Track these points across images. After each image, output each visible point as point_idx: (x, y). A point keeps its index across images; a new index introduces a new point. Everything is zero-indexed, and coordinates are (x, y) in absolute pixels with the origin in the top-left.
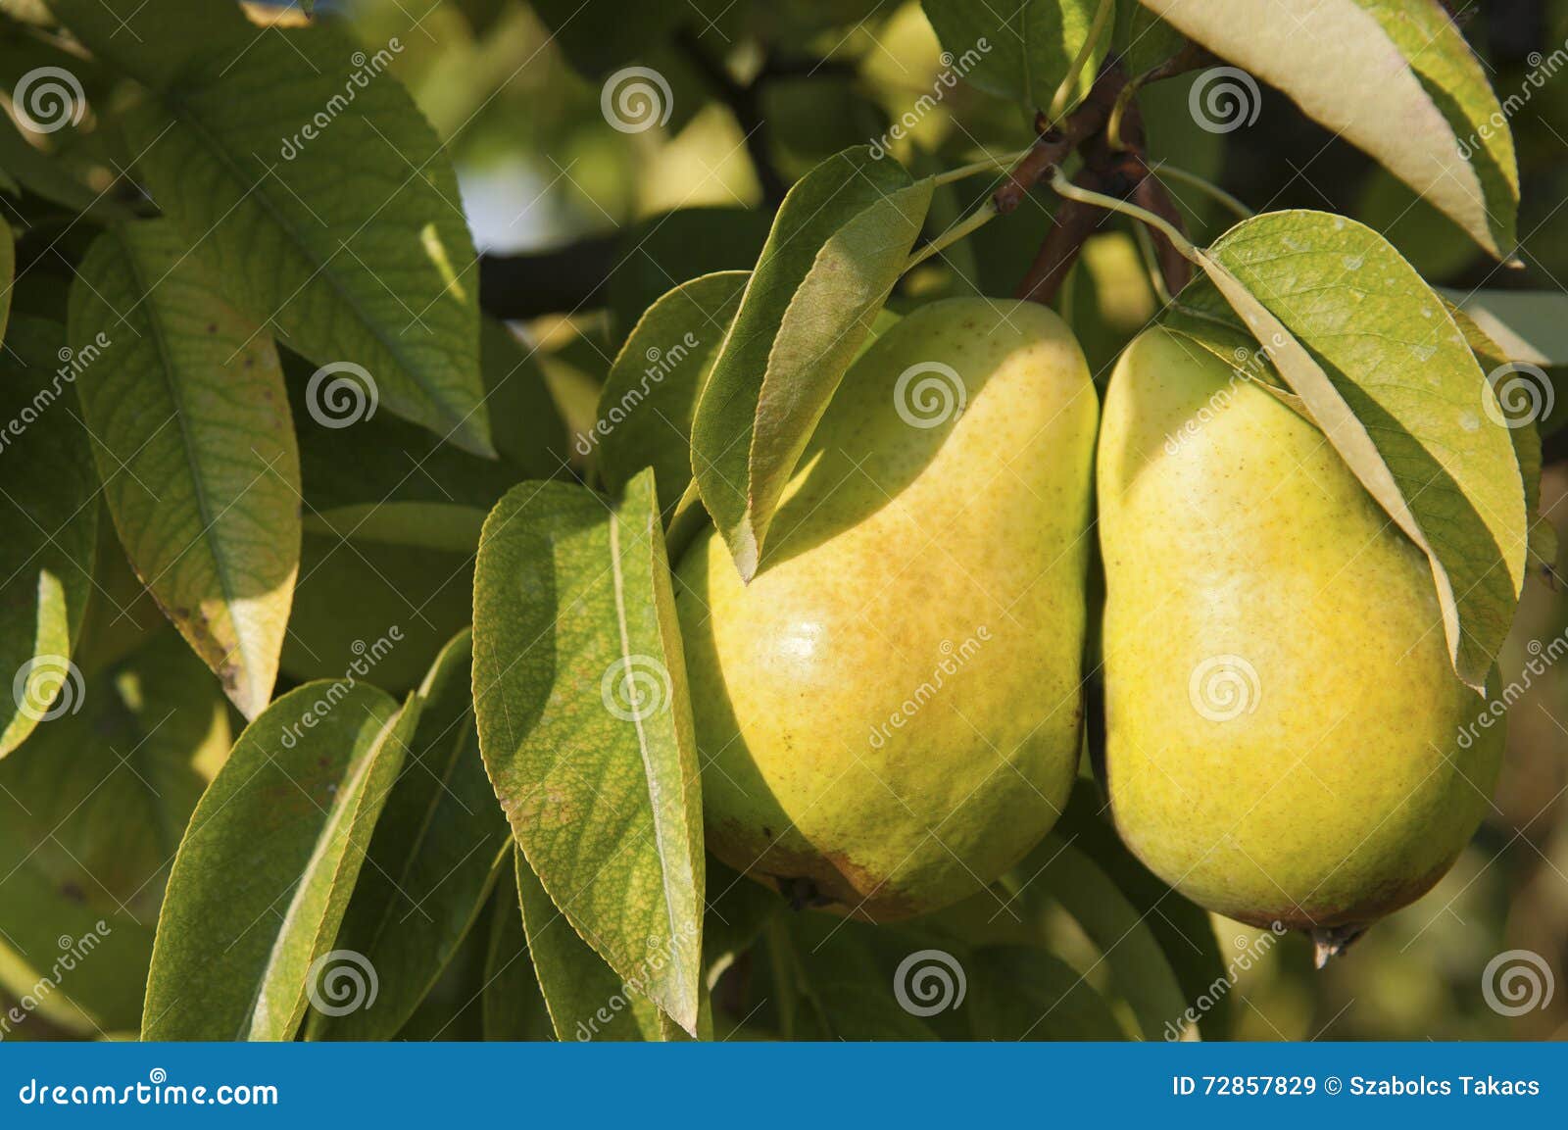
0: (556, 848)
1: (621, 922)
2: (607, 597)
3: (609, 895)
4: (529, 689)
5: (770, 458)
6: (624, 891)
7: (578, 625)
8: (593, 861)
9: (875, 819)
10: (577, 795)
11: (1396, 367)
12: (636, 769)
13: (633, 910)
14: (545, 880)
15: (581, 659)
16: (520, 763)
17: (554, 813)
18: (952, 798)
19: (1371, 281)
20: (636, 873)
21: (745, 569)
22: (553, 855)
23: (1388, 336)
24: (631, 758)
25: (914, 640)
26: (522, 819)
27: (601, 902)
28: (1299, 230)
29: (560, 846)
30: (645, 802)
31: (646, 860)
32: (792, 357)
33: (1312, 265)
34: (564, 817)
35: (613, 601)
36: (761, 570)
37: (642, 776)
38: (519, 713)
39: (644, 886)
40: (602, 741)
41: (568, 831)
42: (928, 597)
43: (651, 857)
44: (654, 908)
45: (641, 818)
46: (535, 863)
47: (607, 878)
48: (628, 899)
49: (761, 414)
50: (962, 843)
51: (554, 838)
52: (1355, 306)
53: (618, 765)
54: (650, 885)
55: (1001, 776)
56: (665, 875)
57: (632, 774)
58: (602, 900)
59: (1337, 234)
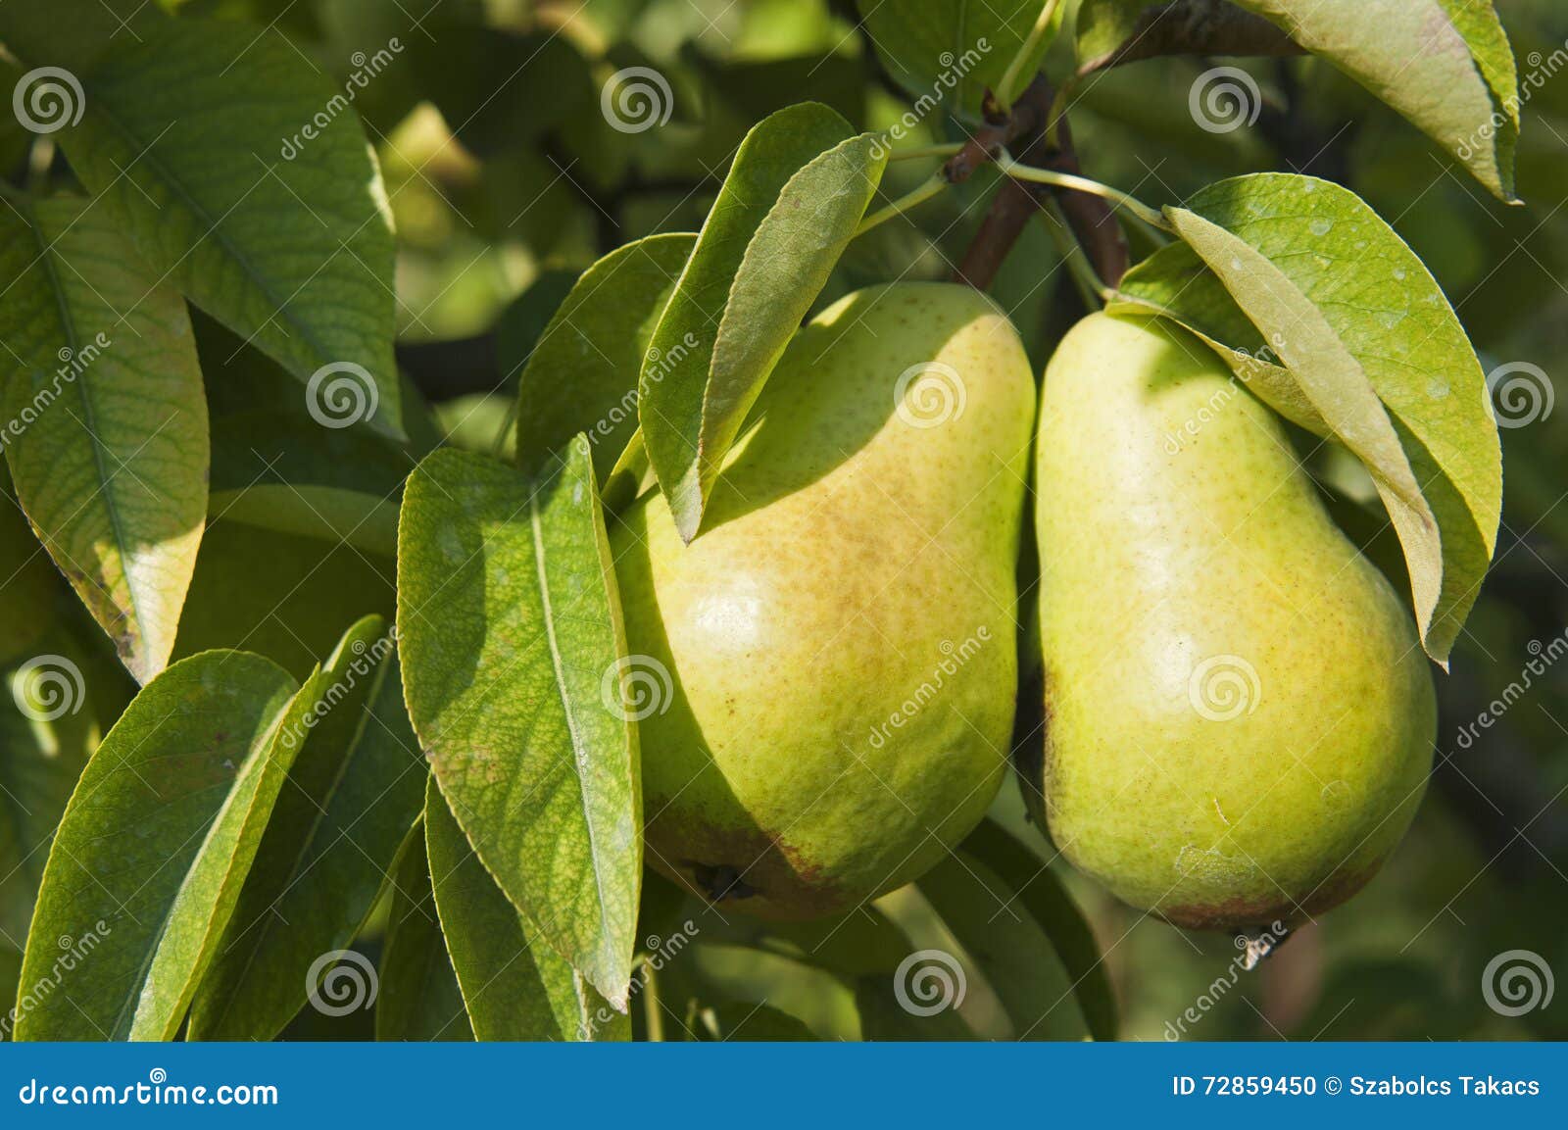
0: (482, 806)
1: (548, 890)
2: (528, 568)
3: (536, 861)
4: (451, 649)
5: (725, 401)
6: (551, 858)
7: (498, 592)
8: (520, 824)
9: (816, 793)
10: (503, 755)
11: (1361, 337)
12: (561, 736)
13: (561, 878)
14: (472, 838)
15: (503, 626)
16: (444, 718)
17: (481, 770)
18: (897, 773)
19: (1339, 246)
20: (563, 841)
21: (686, 530)
22: (479, 813)
23: (1354, 304)
24: (556, 726)
25: (867, 603)
26: (448, 773)
27: (528, 868)
28: (1265, 195)
29: (486, 804)
30: (570, 771)
31: (573, 828)
32: (753, 293)
33: (1277, 231)
34: (491, 776)
35: (535, 572)
36: (703, 529)
37: (568, 743)
38: (442, 670)
39: (571, 854)
40: (527, 707)
41: (494, 789)
42: (878, 561)
43: (579, 825)
44: (581, 879)
45: (568, 786)
46: (462, 819)
47: (533, 843)
48: (554, 867)
49: (719, 350)
50: (901, 825)
51: (480, 796)
52: (1321, 273)
53: (543, 730)
54: (578, 854)
55: (946, 753)
56: (593, 845)
57: (557, 741)
58: (529, 866)
59: (1307, 196)
